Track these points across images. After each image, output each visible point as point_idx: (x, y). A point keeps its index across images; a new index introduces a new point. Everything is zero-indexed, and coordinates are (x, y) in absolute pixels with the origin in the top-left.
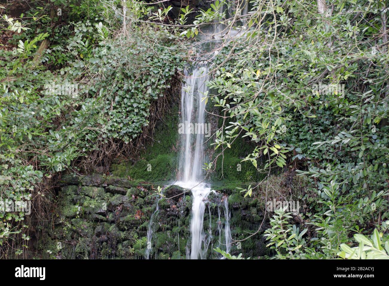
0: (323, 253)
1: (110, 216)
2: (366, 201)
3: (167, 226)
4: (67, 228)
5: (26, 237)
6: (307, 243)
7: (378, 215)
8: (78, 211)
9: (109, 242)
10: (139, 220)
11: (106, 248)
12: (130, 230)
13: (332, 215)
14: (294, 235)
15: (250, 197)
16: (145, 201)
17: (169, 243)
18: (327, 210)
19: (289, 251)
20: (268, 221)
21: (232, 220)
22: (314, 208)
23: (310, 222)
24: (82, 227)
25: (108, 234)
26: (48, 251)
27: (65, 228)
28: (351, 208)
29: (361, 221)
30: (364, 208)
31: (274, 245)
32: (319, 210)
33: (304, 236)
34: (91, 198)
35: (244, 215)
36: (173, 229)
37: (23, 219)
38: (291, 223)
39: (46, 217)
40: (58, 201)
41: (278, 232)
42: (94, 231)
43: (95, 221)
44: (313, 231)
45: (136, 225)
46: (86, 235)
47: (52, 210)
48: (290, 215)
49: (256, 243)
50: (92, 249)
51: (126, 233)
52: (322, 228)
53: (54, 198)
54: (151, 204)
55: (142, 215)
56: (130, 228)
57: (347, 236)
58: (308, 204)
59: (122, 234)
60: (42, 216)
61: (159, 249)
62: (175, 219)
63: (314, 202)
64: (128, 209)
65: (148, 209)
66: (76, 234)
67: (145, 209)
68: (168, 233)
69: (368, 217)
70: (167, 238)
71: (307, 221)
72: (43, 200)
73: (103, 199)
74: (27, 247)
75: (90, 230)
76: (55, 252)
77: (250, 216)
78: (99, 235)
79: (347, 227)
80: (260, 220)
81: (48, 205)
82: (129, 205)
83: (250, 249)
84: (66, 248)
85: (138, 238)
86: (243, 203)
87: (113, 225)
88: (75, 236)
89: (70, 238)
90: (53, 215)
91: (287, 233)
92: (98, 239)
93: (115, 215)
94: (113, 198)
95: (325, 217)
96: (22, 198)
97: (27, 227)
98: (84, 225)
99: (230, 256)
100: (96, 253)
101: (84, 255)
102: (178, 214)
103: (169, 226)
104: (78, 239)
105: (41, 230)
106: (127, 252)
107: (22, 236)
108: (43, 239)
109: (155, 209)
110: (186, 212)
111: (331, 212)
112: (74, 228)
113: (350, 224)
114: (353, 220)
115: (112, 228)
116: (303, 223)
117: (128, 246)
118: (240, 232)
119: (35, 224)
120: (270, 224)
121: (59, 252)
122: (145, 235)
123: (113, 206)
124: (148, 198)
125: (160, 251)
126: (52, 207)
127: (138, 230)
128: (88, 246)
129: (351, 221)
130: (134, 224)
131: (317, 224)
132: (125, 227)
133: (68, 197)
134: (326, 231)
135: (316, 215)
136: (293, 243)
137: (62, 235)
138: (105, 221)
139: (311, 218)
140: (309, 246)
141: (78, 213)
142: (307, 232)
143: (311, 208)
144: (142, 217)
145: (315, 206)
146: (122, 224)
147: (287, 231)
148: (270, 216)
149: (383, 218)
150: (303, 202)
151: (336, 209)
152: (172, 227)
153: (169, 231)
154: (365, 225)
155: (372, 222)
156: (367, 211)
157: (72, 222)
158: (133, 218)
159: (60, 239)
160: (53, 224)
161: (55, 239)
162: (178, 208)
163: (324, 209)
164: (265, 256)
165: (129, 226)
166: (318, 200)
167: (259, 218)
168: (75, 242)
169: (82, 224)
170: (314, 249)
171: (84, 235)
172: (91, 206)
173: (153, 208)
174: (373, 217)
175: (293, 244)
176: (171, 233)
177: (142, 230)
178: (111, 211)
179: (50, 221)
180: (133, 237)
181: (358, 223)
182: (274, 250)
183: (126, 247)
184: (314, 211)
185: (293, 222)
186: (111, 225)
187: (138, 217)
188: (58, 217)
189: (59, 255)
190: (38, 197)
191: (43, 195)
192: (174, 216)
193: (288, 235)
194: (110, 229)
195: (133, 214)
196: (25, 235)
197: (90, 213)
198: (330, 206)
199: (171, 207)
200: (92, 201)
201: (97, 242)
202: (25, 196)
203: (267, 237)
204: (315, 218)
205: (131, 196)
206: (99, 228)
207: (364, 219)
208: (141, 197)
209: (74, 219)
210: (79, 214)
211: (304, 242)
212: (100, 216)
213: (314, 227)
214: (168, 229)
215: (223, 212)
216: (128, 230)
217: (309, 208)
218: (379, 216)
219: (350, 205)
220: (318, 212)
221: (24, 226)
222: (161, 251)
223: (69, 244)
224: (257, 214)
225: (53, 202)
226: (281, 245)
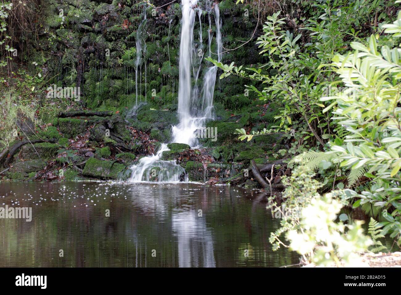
0: (318, 58)
1: (96, 27)
2: (363, 3)
3: (156, 36)
4: (52, 39)
5: (10, 48)
6: (301, 48)
7: (374, 16)
8: (62, 21)
9: (97, 53)
10: (126, 30)
11: (94, 60)
12: (118, 40)
13: (327, 19)
14: (287, 41)
15: (242, 3)
16: (132, 10)
17: (159, 53)
18: (321, 14)
19: (282, 58)
20: (260, 27)
21: (223, 28)
22: (308, 12)
23: (304, 27)
24: (67, 38)
25: (95, 45)
26: (34, 63)
27: (50, 39)
28: (347, 10)
29: (357, 24)
30: (360, 10)
31: (267, 52)
32: (313, 13)
33: (298, 42)
34: (75, 7)
35: (235, 22)
36: (162, 39)
37: (5, 29)
38: (284, 29)
39: (29, 27)
40: (41, 11)
41: (271, 39)
42: (80, 42)
43: (81, 31)
44: (307, 36)
45: (124, 36)
46: (72, 46)
47: (34, 20)
48: (284, 21)
49: (249, 50)
50: (79, 61)
51: (114, 43)
52: (317, 33)
53: (36, 7)
54: (139, 13)
55: (129, 24)
56: (118, 39)
57: (342, 40)
58: (302, 8)
59: (109, 44)
60: (25, 27)
61: (148, 59)
62: (164, 28)
63: (308, 5)
64: (115, 18)
65: (135, 18)
66: (62, 45)
67: (133, 19)
68: (158, 42)
69: (365, 19)
70: (157, 48)
71: (301, 26)
72: (25, 9)
73: (88, 8)
74: (11, 59)
75: (76, 41)
76: (41, 64)
77: (241, 23)
78: (85, 45)
79: (342, 30)
80: (252, 27)
81: (30, 14)
82: (115, 14)
83: (242, 57)
84: (52, 60)
85: (127, 49)
86: (234, 9)
87: (100, 36)
88: (61, 47)
89: (55, 50)
90: (37, 25)
91: (280, 39)
92: (85, 50)
93: (102, 25)
94: (99, 7)
95: (320, 21)
96: (2, 8)
97: (10, 38)
98: (70, 36)
99: (222, 65)
100: (84, 64)
101: (71, 66)
102: (167, 22)
103: (157, 36)
104: (64, 50)
105: (25, 42)
106: (115, 63)
107: (5, 47)
108: (27, 50)
109: (143, 18)
110: (175, 21)
111: (326, 15)
112: (60, 39)
113: (346, 26)
114: (349, 22)
115: (99, 39)
116: (297, 28)
117: (117, 56)
118: (232, 39)
119: (18, 35)
120: (262, 31)
121: (45, 64)
122: (134, 45)
123: (99, 16)
124: (135, 6)
125: (149, 62)
126: (35, 17)
127: (126, 40)
128: (75, 57)
129: (346, 24)
130: (122, 34)
131: (311, 29)
132: (113, 38)
133: (51, 6)
134: (321, 36)
135: (311, 19)
136: (286, 49)
137: (48, 47)
138: (91, 31)
139: (305, 23)
140: (303, 52)
141: (62, 23)
142: (301, 37)
143: (305, 12)
144: (129, 27)
145: (309, 9)
146: (109, 34)
147: (280, 38)
148: (263, 22)
149: (379, 19)
150: (297, 6)
151: (332, 12)
152: (161, 36)
153: (158, 41)
154: (361, 28)
155: (368, 24)
156: (363, 13)
157: (56, 33)
158: (121, 28)
159: (46, 51)
160: (38, 35)
161: (40, 50)
162: (167, 16)
163: (319, 13)
164: (258, 63)
165: (117, 36)
166: (312, 3)
167: (251, 25)
168: (61, 54)
169: (68, 35)
170: (308, 54)
171: (70, 46)
172: (75, 16)
173: (140, 17)
174: (369, 19)
175: (286, 51)
176: (160, 43)
177: (131, 40)
178: (97, 21)
179: (34, 32)
180: (121, 47)
181: (353, 25)
182: (267, 57)
183: (114, 58)
184: (308, 15)
185: (286, 27)
186: (98, 36)
187: (126, 27)
188: (42, 28)
189: (45, 67)
190: (19, 6)
191: (25, 5)
192: (163, 25)
193: (282, 41)
194: (97, 40)
195: (120, 24)
196: (8, 46)
197: (75, 23)
198: (325, 10)
199: (159, 15)
200: (77, 11)
201: (84, 53)
202: (6, 5)
203: (260, 44)
204: (309, 22)
205: (118, 5)
206: (85, 39)
207: (360, 21)
208: (128, 6)
209: (58, 30)
210: (63, 25)
211: (298, 47)
212: (86, 26)
213: (308, 32)
214: (157, 39)
215: (214, 20)
216: (116, 40)
217: (303, 13)
218: (376, 17)
219: (346, 8)
220: (312, 16)
221: (7, 37)
222: (151, 61)
223: (55, 56)
224: (250, 20)
225: (36, 12)
226: (274, 52)
